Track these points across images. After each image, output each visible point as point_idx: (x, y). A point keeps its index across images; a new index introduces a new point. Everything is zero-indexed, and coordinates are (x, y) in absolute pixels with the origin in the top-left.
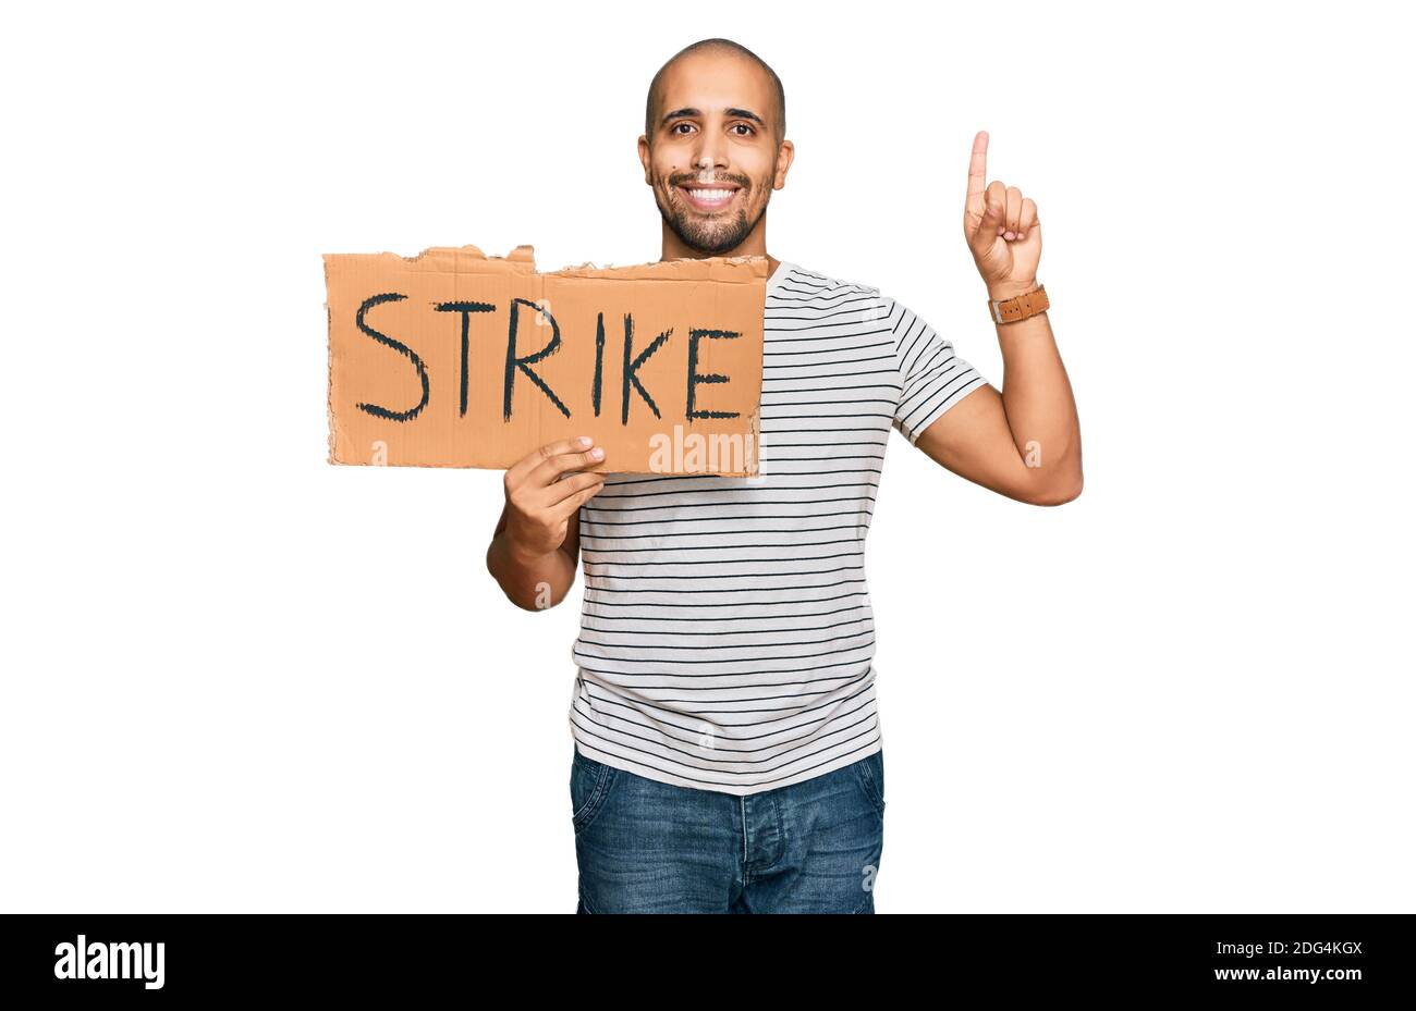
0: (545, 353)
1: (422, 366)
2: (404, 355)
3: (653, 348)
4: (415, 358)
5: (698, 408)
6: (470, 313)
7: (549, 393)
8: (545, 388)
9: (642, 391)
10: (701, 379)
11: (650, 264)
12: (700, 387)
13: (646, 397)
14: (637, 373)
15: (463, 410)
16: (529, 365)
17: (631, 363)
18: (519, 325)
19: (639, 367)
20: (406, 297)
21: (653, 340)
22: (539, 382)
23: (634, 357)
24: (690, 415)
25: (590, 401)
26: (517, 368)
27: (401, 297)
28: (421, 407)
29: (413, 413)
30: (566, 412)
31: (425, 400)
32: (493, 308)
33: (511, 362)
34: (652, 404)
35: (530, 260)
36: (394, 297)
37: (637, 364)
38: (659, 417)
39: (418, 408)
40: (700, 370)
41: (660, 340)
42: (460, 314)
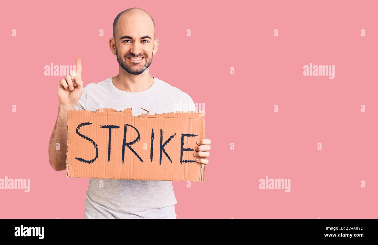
0: (135, 141)
1: (96, 145)
2: (91, 142)
3: (169, 140)
4: (94, 143)
5: (184, 159)
6: (111, 129)
7: (136, 154)
8: (135, 153)
9: (166, 154)
10: (185, 150)
11: (168, 113)
12: (184, 152)
13: (167, 156)
14: (164, 148)
15: (109, 160)
16: (130, 145)
17: (162, 145)
18: (127, 132)
19: (165, 146)
20: (92, 124)
21: (169, 137)
22: (133, 151)
23: (163, 142)
24: (182, 161)
25: (149, 157)
26: (126, 146)
27: (90, 124)
28: (95, 159)
29: (93, 161)
30: (142, 160)
31: (97, 156)
32: (119, 127)
33: (124, 144)
34: (169, 158)
35: (131, 112)
36: (88, 124)
37: (164, 145)
38: (171, 162)
39: (94, 159)
40: (185, 147)
41: (172, 137)
42: (108, 129)
